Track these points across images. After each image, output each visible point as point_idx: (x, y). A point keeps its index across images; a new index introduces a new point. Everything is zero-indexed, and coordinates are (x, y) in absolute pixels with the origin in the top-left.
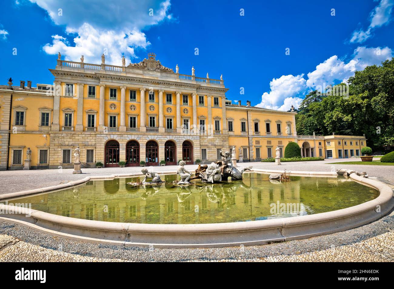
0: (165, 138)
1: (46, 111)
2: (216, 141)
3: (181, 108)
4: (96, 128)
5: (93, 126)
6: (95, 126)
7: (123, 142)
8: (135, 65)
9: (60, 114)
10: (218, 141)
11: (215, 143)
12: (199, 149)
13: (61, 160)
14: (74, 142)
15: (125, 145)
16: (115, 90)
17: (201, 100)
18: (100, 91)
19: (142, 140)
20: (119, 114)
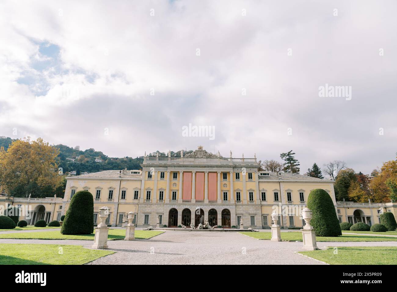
0: (209, 208)
1: (136, 190)
2: (250, 210)
3: (221, 184)
4: (164, 200)
5: (162, 199)
6: (163, 199)
7: (180, 211)
8: (189, 155)
9: (144, 192)
10: (251, 210)
11: (248, 211)
12: (235, 216)
13: (143, 222)
14: (151, 210)
15: (181, 212)
16: (176, 173)
17: (238, 176)
18: (167, 175)
19: (192, 209)
20: (178, 190)
